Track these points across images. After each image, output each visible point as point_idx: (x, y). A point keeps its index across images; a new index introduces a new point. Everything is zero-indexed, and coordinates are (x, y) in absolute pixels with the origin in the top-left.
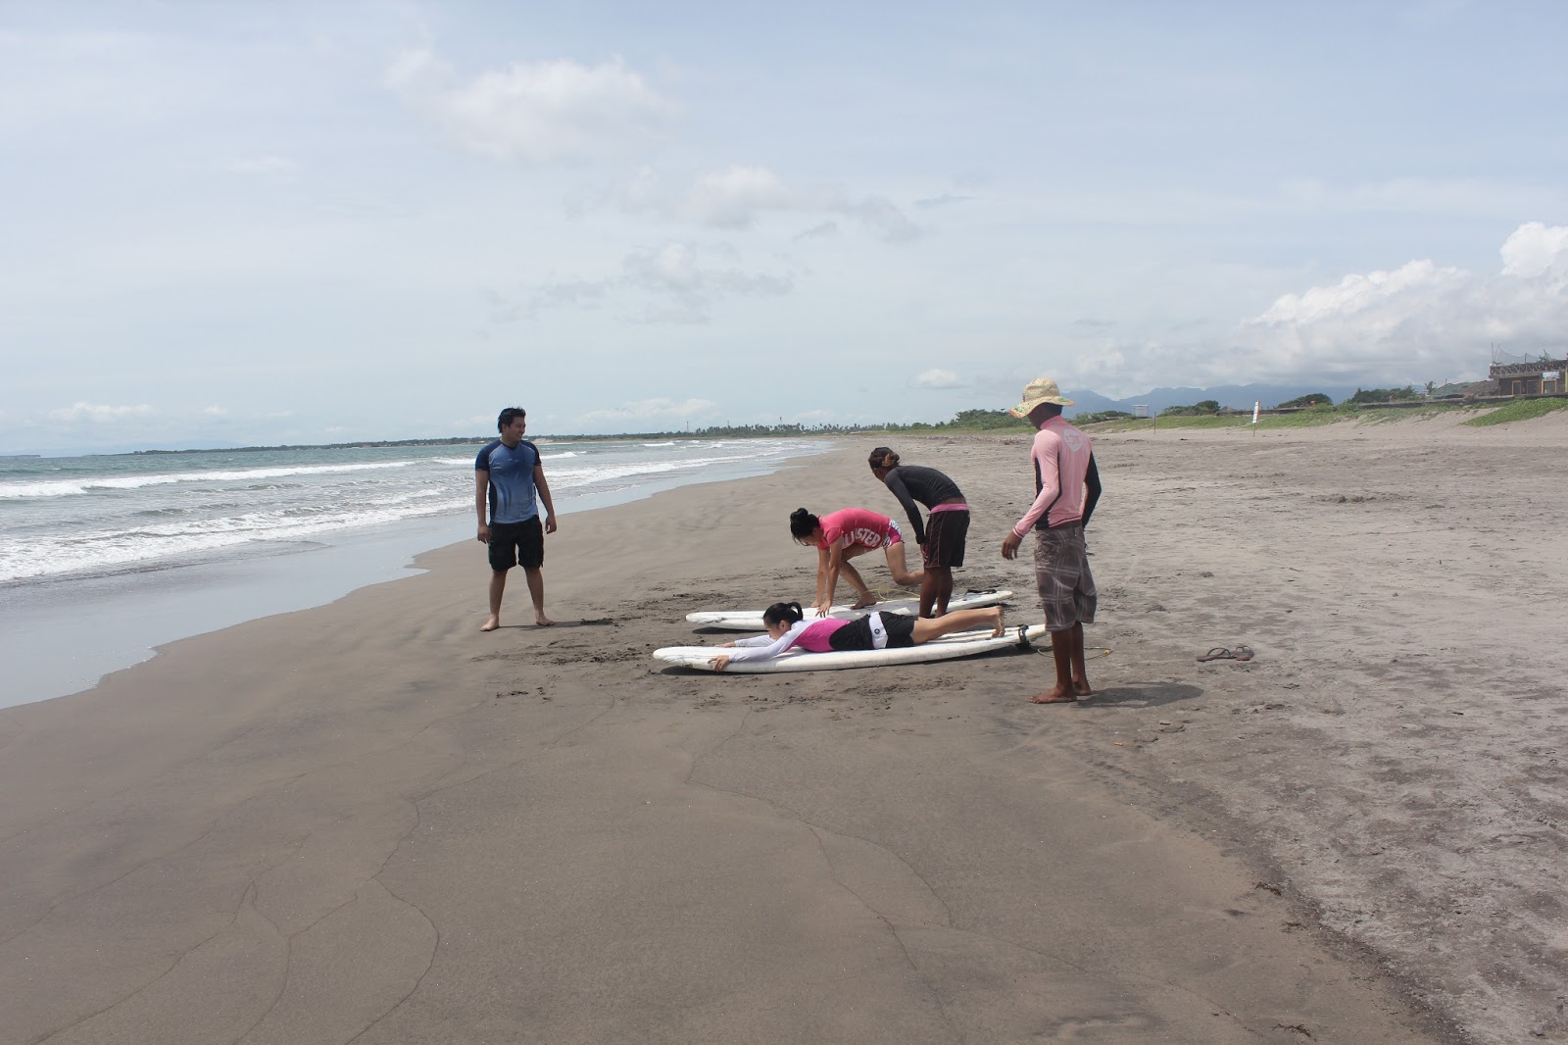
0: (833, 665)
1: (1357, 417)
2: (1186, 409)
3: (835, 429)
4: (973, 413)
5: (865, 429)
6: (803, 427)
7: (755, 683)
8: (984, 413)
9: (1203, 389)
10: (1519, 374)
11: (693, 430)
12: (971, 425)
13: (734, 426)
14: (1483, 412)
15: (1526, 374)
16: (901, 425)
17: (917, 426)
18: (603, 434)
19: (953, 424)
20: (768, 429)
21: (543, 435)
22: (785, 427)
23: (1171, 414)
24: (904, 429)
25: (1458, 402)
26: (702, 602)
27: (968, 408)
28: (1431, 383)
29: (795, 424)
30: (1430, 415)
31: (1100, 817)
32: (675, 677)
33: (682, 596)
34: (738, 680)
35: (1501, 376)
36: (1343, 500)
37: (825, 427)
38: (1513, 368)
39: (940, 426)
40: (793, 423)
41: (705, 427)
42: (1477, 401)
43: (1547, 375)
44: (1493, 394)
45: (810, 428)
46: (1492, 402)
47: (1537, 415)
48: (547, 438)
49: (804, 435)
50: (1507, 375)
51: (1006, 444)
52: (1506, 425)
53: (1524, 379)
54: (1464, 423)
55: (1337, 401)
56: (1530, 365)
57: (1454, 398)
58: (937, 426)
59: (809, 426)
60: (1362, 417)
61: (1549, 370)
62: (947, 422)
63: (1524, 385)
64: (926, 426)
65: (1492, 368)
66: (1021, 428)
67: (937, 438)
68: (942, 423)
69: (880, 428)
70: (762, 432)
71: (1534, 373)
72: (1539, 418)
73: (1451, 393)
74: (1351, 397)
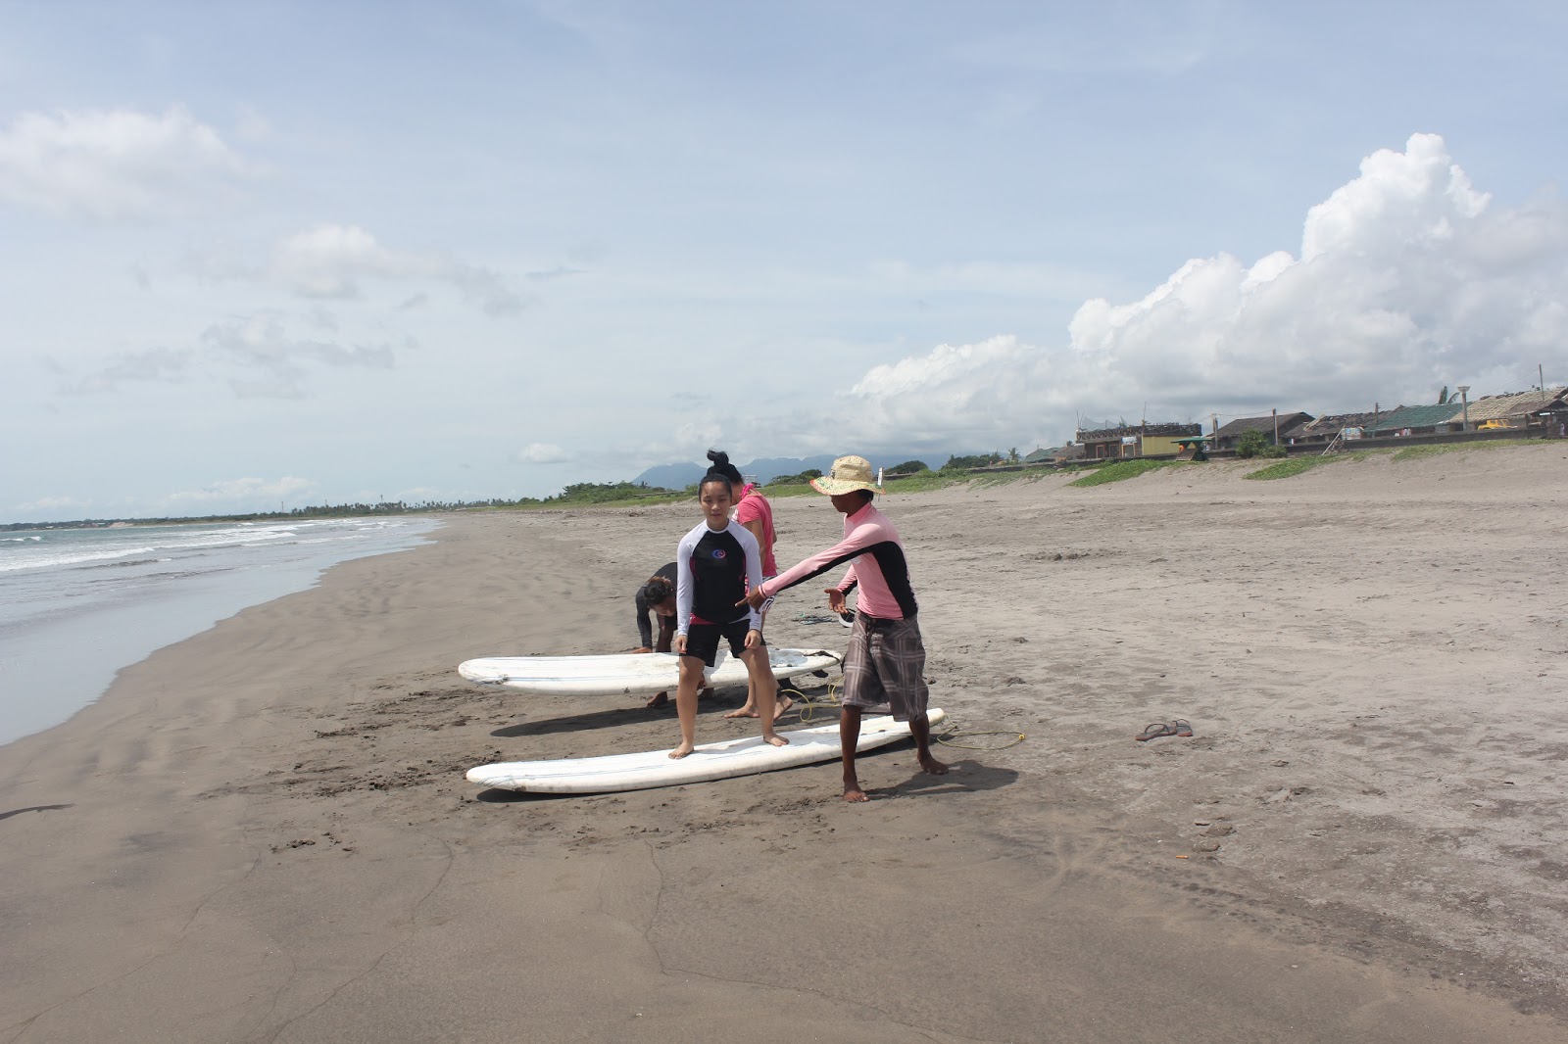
0: (704, 776)
1: (968, 481)
2: (794, 478)
3: (438, 506)
4: (581, 486)
5: (469, 505)
6: (405, 505)
7: (620, 808)
8: (591, 486)
9: (802, 459)
10: (1102, 439)
11: (288, 510)
12: (581, 499)
13: (332, 505)
14: (1085, 474)
15: (1108, 439)
16: (506, 500)
17: (525, 501)
18: (189, 516)
19: (561, 498)
20: (368, 507)
21: (121, 519)
22: (386, 505)
23: (780, 483)
24: (511, 504)
25: (1052, 466)
26: (453, 701)
27: (576, 482)
28: (1014, 450)
29: (397, 502)
30: (1036, 477)
31: (1290, 967)
32: (504, 805)
33: (421, 694)
34: (593, 804)
35: (1087, 441)
36: (1059, 558)
37: (428, 504)
38: (1097, 434)
39: (549, 501)
40: (395, 501)
41: (302, 507)
42: (1070, 464)
43: (1127, 440)
44: (1080, 458)
45: (413, 505)
46: (1085, 465)
47: (1133, 476)
48: (126, 521)
49: (406, 513)
50: (1092, 440)
51: (631, 516)
52: (1107, 485)
53: (1107, 443)
54: (1070, 485)
55: (934, 467)
56: (1111, 430)
57: (1045, 463)
58: (546, 501)
59: (411, 504)
60: (972, 481)
61: (1128, 435)
62: (555, 496)
63: (1107, 448)
64: (534, 501)
65: (1078, 434)
66: (631, 501)
67: (551, 512)
68: (550, 497)
69: (484, 504)
70: (362, 511)
71: (1115, 438)
72: (1136, 478)
73: (1043, 458)
74: (945, 463)
